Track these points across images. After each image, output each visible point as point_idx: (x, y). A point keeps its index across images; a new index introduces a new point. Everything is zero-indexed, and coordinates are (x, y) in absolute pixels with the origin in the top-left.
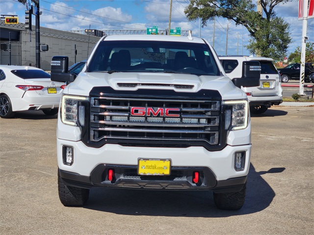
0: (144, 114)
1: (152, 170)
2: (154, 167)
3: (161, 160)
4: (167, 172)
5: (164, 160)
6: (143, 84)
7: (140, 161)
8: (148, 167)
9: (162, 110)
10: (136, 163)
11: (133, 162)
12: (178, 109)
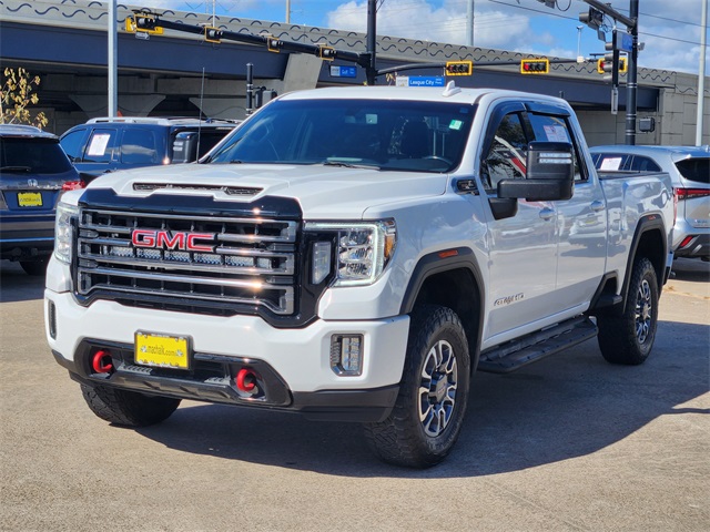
0: (152, 244)
1: (157, 355)
2: (161, 351)
3: (172, 337)
4: (183, 363)
5: (177, 337)
6: (175, 186)
7: (138, 337)
8: (152, 350)
9: (182, 236)
10: (132, 341)
11: (126, 337)
12: (211, 236)
